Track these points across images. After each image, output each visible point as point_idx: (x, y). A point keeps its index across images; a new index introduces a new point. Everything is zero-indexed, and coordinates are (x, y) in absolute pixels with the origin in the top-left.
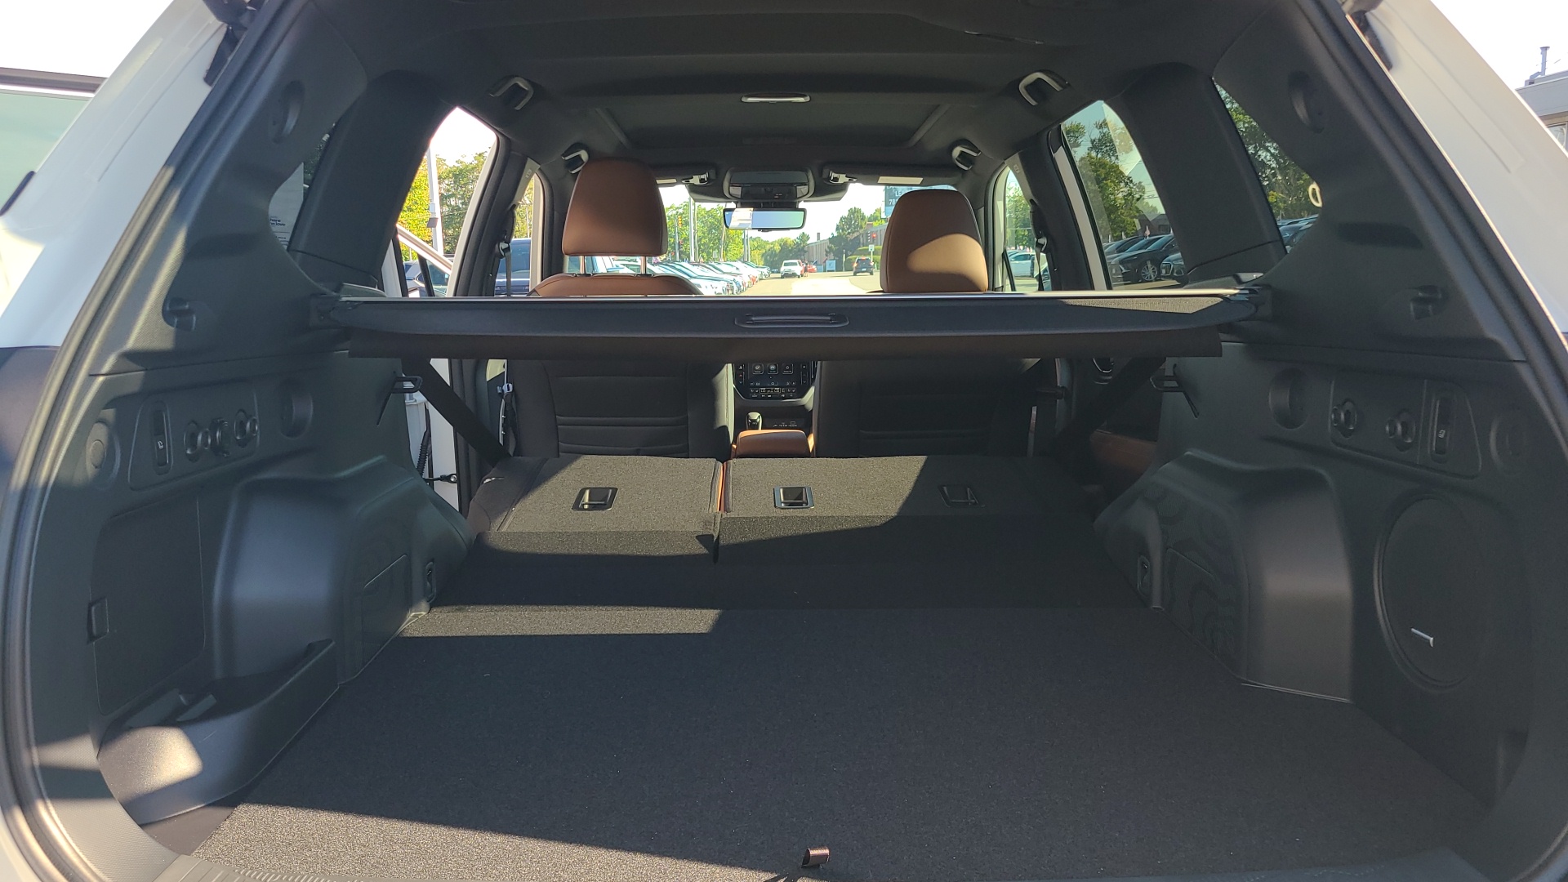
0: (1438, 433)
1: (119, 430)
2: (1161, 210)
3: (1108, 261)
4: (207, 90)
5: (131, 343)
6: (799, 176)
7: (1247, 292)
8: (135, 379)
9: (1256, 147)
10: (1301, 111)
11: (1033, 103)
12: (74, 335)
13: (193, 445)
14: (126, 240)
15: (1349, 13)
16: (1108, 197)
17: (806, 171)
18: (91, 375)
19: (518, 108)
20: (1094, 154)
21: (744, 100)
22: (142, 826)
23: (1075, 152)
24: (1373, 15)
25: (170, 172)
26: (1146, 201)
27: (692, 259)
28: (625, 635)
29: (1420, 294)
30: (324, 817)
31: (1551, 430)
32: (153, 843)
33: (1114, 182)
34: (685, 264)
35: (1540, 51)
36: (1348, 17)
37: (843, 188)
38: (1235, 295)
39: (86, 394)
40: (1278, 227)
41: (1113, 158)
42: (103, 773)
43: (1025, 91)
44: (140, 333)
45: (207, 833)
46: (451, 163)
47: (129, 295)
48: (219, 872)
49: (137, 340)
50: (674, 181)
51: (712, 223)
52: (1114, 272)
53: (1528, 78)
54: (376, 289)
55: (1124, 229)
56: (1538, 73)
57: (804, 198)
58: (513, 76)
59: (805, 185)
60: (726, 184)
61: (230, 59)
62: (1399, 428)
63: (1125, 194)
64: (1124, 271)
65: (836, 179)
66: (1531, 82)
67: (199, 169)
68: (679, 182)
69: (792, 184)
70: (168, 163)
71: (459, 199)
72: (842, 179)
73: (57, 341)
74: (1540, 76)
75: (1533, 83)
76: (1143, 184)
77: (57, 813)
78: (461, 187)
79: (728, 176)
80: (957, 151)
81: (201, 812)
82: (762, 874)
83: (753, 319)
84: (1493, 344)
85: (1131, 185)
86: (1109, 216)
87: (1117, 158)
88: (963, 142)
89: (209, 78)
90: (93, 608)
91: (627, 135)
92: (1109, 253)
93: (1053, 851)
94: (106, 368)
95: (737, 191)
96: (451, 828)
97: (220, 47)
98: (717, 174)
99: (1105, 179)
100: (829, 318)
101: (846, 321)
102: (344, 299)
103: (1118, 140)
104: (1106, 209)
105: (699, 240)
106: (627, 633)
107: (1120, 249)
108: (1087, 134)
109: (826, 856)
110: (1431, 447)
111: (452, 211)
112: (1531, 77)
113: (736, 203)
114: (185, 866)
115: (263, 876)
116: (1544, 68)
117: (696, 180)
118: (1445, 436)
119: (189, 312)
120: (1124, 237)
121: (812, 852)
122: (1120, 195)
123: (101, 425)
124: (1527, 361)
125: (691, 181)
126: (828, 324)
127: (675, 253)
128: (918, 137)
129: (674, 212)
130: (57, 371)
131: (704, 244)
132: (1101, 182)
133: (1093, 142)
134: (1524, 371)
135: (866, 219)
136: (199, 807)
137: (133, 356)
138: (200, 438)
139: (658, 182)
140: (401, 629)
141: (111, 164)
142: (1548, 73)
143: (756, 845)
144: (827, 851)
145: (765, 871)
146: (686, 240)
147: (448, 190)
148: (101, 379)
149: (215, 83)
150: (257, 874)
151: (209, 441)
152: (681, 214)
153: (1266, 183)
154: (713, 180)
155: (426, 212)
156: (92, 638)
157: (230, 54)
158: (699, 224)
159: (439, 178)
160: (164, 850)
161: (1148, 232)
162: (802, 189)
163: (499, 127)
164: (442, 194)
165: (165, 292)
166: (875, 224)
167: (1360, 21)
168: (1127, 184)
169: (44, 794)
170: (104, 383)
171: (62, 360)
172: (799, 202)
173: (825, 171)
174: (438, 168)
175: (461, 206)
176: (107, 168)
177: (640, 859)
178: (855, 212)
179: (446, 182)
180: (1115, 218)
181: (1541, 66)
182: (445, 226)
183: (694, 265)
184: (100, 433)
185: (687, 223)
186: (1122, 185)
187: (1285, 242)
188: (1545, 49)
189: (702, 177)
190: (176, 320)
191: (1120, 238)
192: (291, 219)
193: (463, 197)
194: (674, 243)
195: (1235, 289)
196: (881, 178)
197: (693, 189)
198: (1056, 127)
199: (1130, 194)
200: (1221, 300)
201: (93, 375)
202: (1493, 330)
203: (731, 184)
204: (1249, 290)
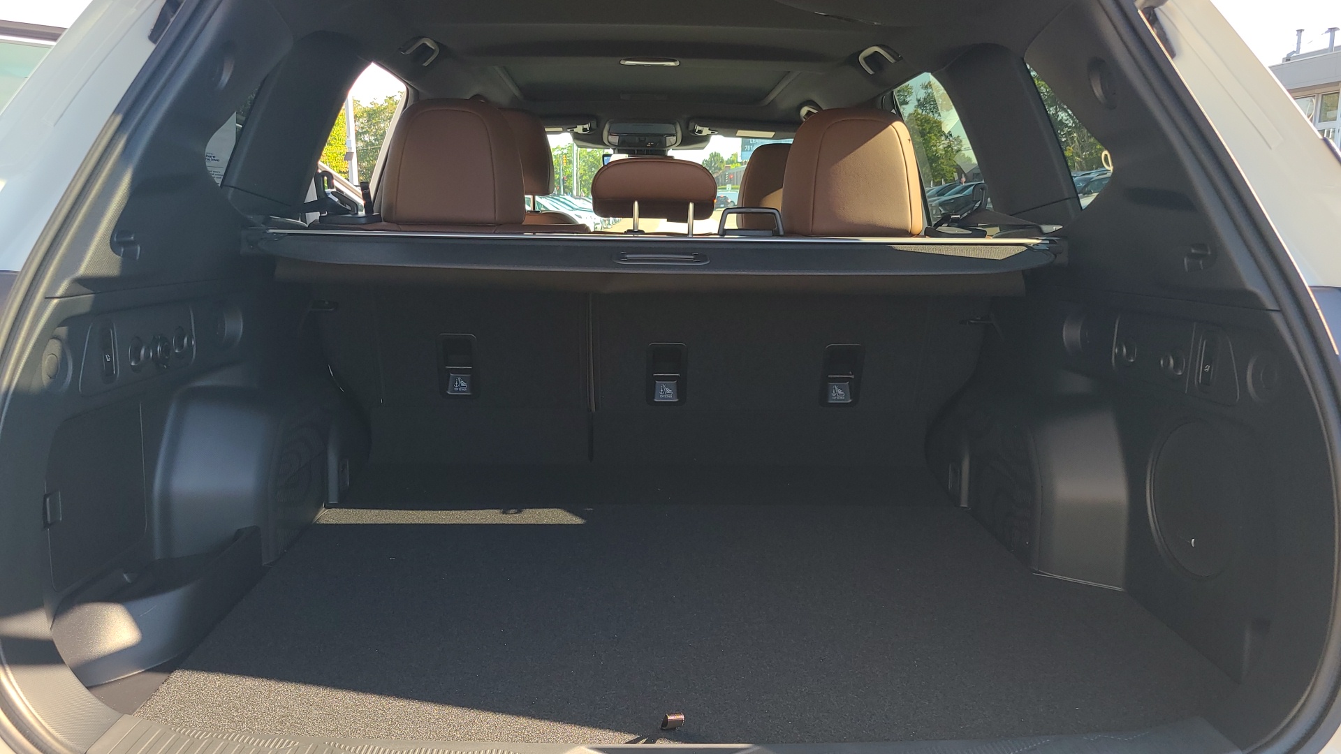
0: (1204, 368)
1: (72, 345)
2: (974, 161)
3: (929, 204)
4: (152, 47)
5: (83, 270)
6: (669, 128)
7: (1048, 242)
8: (86, 301)
9: (1056, 109)
10: (1098, 91)
11: (871, 72)
12: (31, 262)
13: (137, 358)
14: (78, 179)
15: (1140, 9)
16: (931, 149)
17: (674, 124)
18: (46, 298)
19: (425, 64)
20: (920, 111)
21: (622, 62)
22: (88, 688)
23: (904, 109)
24: (1160, 9)
25: (118, 119)
26: (963, 152)
27: (575, 193)
28: (512, 524)
29: (1193, 251)
30: (249, 682)
31: (1297, 369)
32: (100, 705)
33: (935, 135)
34: (568, 197)
35: (1296, 33)
36: (1140, 12)
37: (705, 139)
38: (1037, 244)
39: (42, 314)
40: (1071, 177)
41: (936, 115)
42: (55, 642)
43: (864, 62)
44: (90, 261)
45: (148, 695)
46: (366, 104)
47: (81, 228)
48: (157, 730)
49: (87, 268)
50: (561, 129)
51: (593, 163)
52: (934, 212)
53: (1285, 56)
54: (299, 222)
55: (943, 176)
56: (1294, 52)
57: (673, 147)
58: (421, 37)
59: (674, 135)
60: (605, 133)
61: (172, 20)
62: (1172, 362)
63: (945, 146)
64: (943, 212)
65: (700, 132)
66: (1288, 60)
67: (143, 117)
68: (564, 131)
69: (662, 135)
70: (116, 111)
71: (372, 135)
72: (706, 131)
73: (17, 266)
74: (1295, 55)
75: (1289, 60)
76: (960, 138)
77: (15, 679)
78: (374, 126)
79: (607, 127)
80: (804, 110)
81: (142, 676)
82: (627, 736)
83: (628, 256)
84: (1253, 296)
85: (951, 139)
86: (931, 166)
87: (939, 115)
88: (810, 102)
89: (153, 37)
90: (48, 500)
91: (520, 88)
92: (930, 197)
93: (873, 717)
94: (60, 292)
95: (615, 140)
96: (360, 693)
97: (163, 9)
98: (597, 126)
99: (929, 133)
100: (692, 257)
101: (706, 261)
102: (271, 231)
103: (940, 100)
104: (929, 159)
105: (581, 177)
106: (514, 523)
107: (940, 193)
108: (914, 94)
109: (681, 721)
110: (1198, 379)
111: (367, 146)
112: (1288, 55)
113: (614, 149)
114: (128, 725)
115: (196, 734)
116: (1298, 48)
117: (579, 129)
118: (1210, 370)
119: (134, 243)
120: (943, 183)
121: (670, 718)
122: (941, 147)
123: (56, 341)
124: (1281, 311)
125: (575, 130)
126: (692, 262)
127: (560, 188)
128: (771, 97)
129: (560, 152)
130: (17, 293)
131: (585, 181)
132: (925, 135)
133: (919, 100)
134: (1277, 319)
135: (725, 163)
136: (140, 671)
137: (85, 282)
138: (143, 352)
139: (547, 130)
140: (318, 516)
141: (64, 112)
142: (1302, 52)
143: (623, 710)
144: (682, 717)
145: (629, 732)
146: (570, 176)
147: (362, 128)
148: (55, 301)
149: (158, 42)
150: (191, 732)
151: (151, 354)
152: (566, 154)
153: (1063, 140)
154: (593, 130)
155: (343, 147)
156: (46, 525)
157: (172, 16)
158: (581, 163)
159: (356, 116)
160: (109, 710)
161: (964, 179)
162: (671, 140)
163: (410, 81)
164: (358, 131)
165: (113, 226)
166: (732, 167)
167: (1150, 15)
168: (947, 137)
169: (4, 661)
170: (58, 307)
171: (22, 283)
172: (668, 150)
173: (691, 125)
174: (354, 109)
175: (374, 141)
176: (62, 115)
177: (523, 721)
178: (715, 156)
179: (361, 120)
180: (936, 166)
181: (1296, 45)
182: (361, 158)
183: (576, 198)
184: (54, 347)
185: (570, 162)
186: (943, 138)
187: (1078, 192)
188: (1300, 31)
189: (585, 126)
190: (123, 250)
191: (940, 183)
192: (225, 156)
193: (375, 134)
194: (559, 179)
195: (1038, 239)
196: (739, 131)
197: (577, 137)
198: (889, 93)
199: (949, 146)
200: (1026, 248)
201: (48, 298)
202: (1252, 282)
203: (610, 134)
204: (1049, 240)
